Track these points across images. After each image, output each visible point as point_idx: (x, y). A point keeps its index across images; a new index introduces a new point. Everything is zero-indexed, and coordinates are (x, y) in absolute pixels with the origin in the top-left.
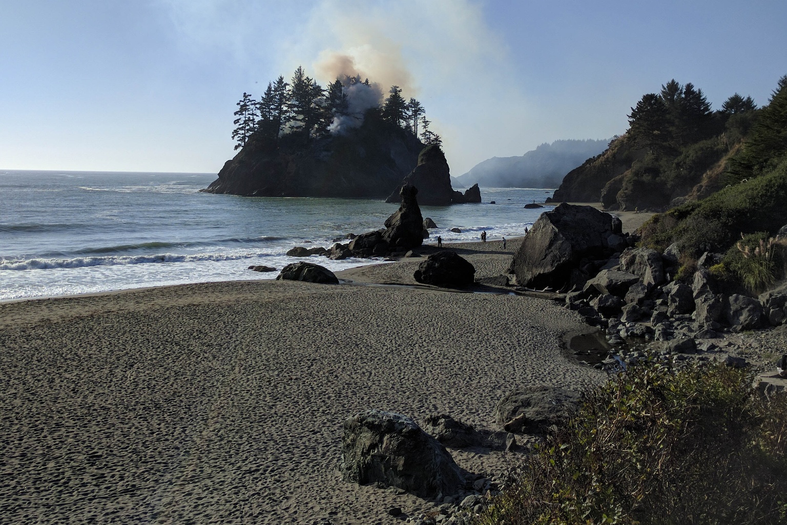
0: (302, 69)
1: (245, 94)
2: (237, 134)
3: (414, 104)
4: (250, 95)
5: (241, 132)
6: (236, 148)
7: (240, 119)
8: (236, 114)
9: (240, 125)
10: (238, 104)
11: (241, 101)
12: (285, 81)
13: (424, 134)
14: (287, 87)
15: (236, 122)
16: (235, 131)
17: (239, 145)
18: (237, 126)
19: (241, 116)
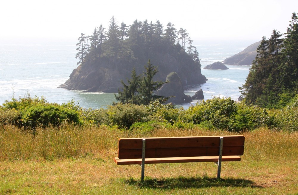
0: (114, 17)
1: (82, 33)
2: (78, 56)
3: (182, 31)
4: (85, 34)
5: (81, 55)
6: (78, 64)
7: (79, 48)
8: (77, 45)
9: (80, 51)
10: (79, 39)
11: (80, 37)
12: (103, 26)
13: (189, 47)
14: (104, 30)
15: (78, 49)
16: (77, 54)
17: (80, 62)
18: (78, 51)
19: (80, 46)
